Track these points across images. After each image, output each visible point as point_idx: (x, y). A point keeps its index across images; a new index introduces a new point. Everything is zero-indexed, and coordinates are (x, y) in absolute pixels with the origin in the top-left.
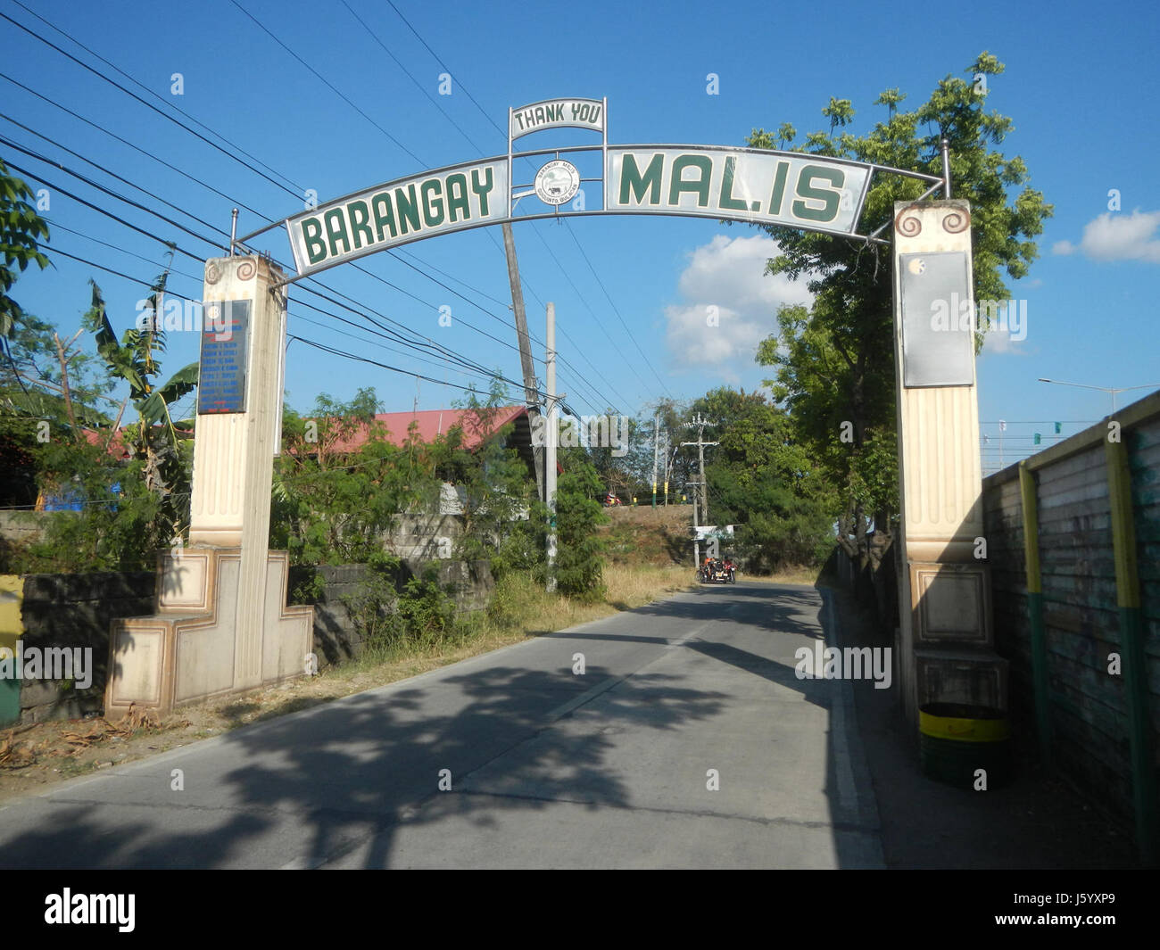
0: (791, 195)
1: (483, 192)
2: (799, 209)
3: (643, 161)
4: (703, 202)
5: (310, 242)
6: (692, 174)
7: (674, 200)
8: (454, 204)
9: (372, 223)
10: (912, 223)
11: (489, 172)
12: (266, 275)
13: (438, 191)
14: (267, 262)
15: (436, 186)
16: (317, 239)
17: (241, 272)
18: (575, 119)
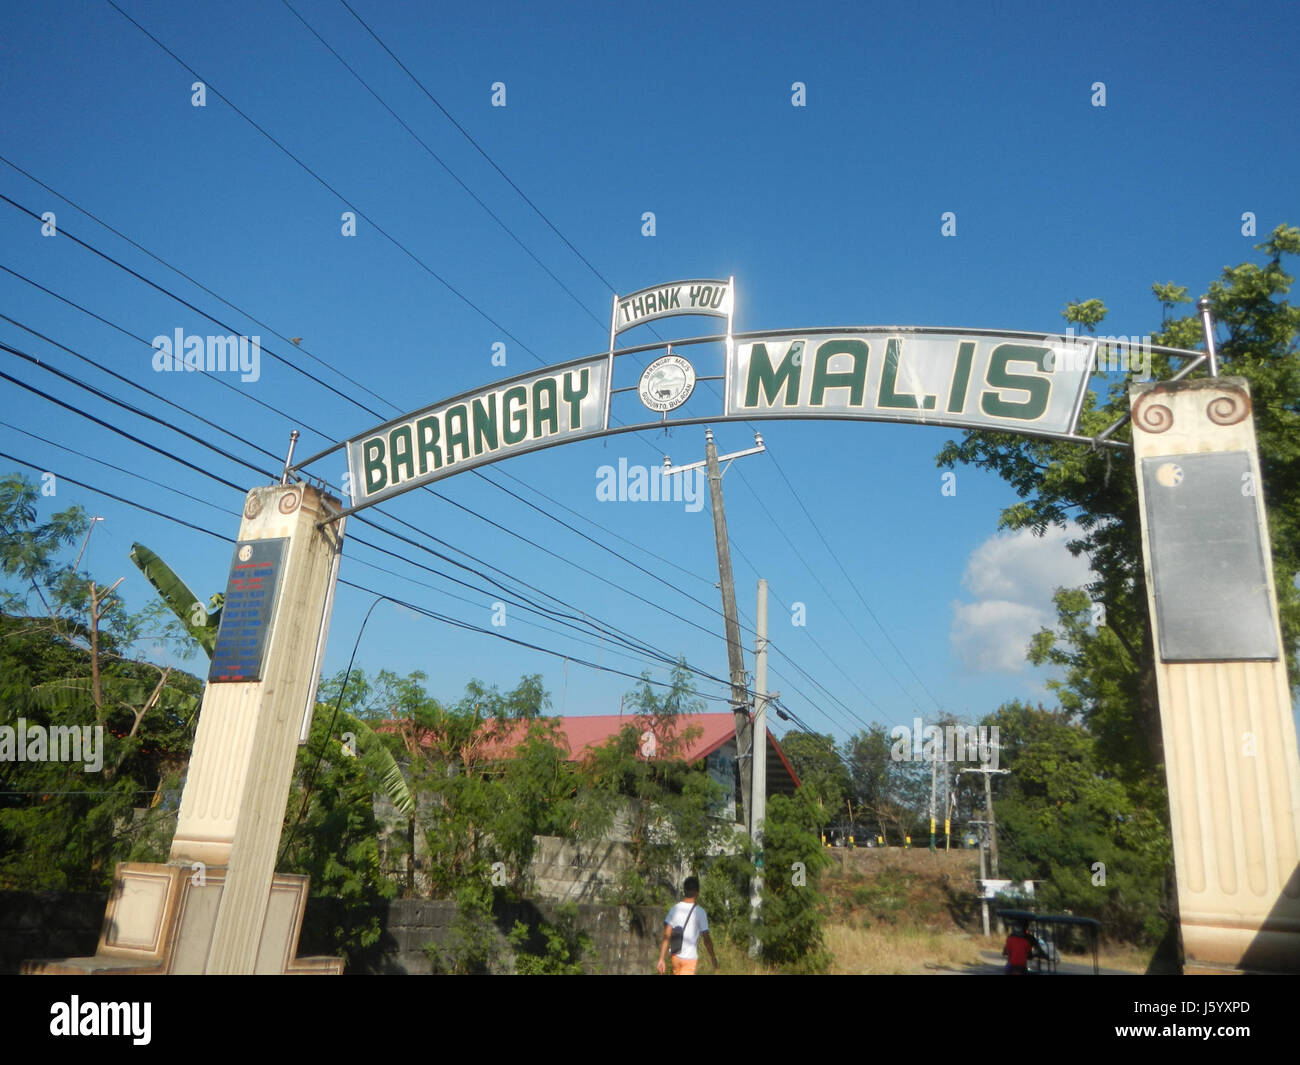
0: (978, 384)
1: (574, 398)
2: (991, 404)
3: (776, 350)
4: (856, 398)
5: (370, 466)
6: (841, 364)
7: (817, 398)
8: (539, 416)
9: (442, 443)
10: (1158, 413)
11: (584, 376)
12: (315, 508)
13: (523, 401)
14: (318, 492)
15: (521, 394)
16: (379, 464)
17: (283, 504)
18: (693, 304)
